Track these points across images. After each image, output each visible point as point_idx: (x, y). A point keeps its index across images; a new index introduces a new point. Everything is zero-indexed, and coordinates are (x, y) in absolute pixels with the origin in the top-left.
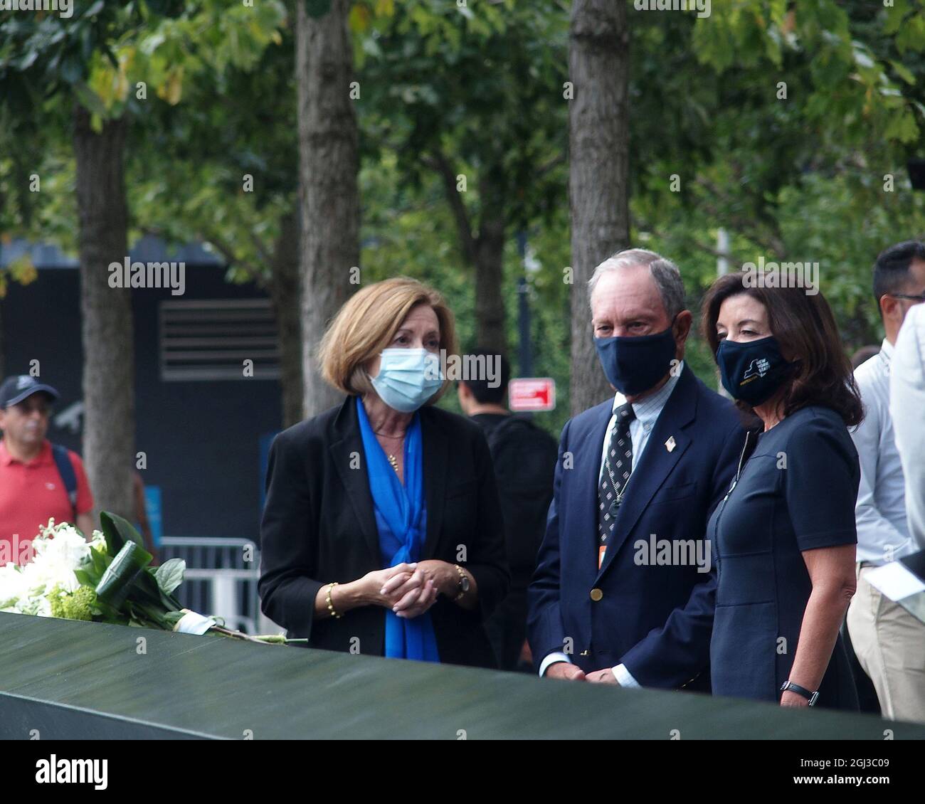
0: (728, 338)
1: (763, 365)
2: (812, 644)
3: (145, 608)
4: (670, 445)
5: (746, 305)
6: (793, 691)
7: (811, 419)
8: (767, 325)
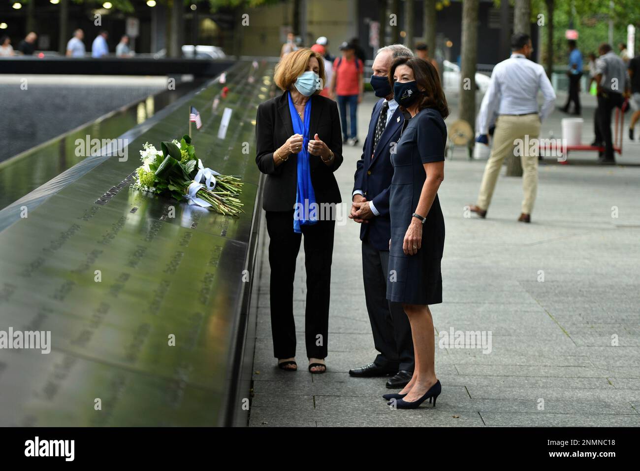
0: (397, 81)
1: (410, 92)
2: (425, 199)
3: (178, 180)
4: (398, 120)
5: (405, 69)
6: (416, 217)
7: (427, 112)
8: (412, 77)
